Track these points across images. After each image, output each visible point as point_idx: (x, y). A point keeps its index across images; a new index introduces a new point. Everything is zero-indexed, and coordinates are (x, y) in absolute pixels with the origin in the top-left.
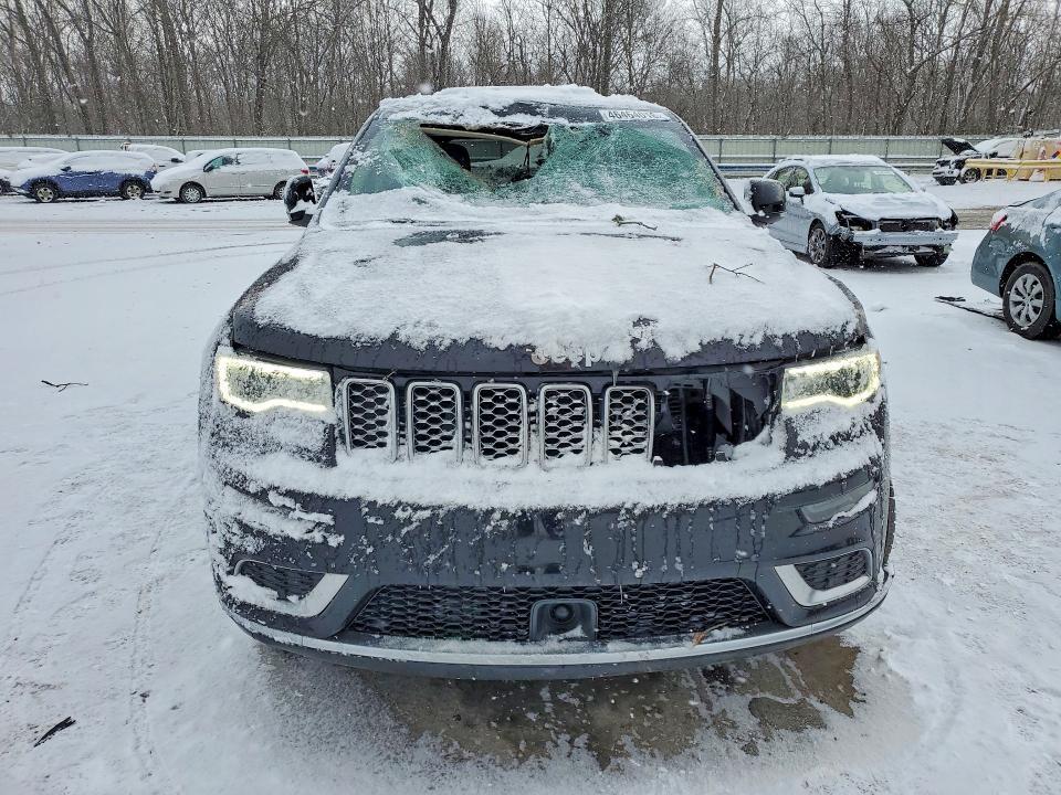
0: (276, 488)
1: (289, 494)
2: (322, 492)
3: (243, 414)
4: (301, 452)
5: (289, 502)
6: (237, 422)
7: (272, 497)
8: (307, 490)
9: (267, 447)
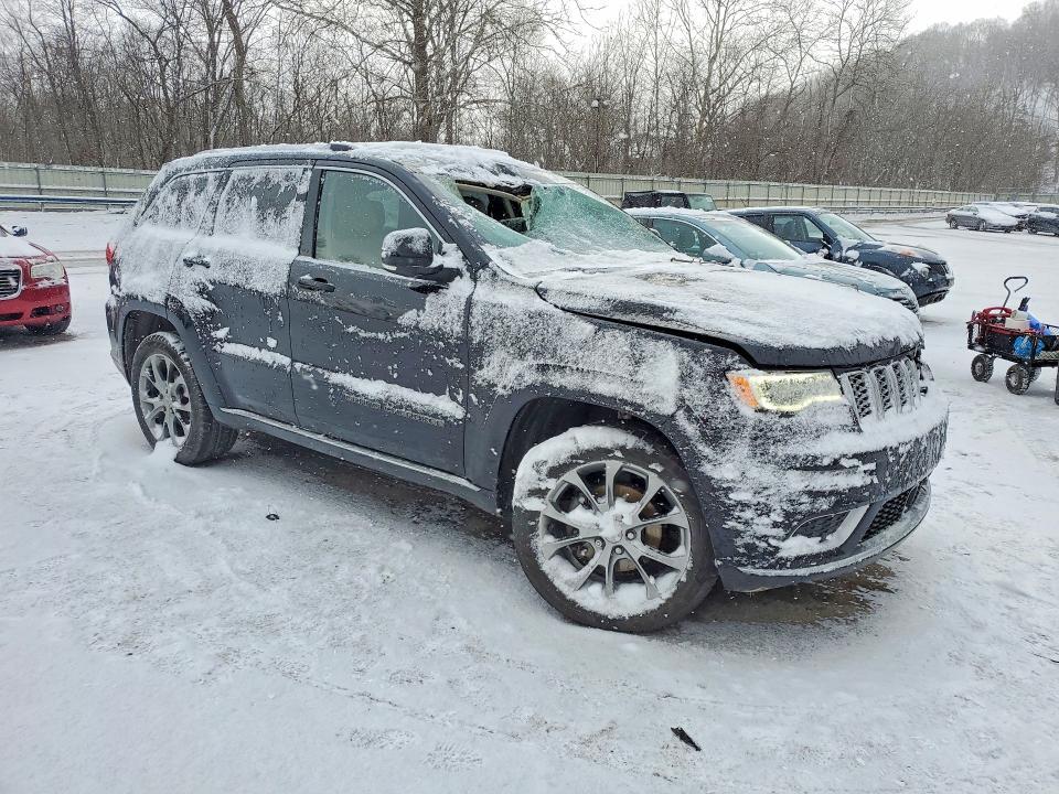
0: (844, 456)
1: (855, 456)
2: (871, 450)
3: (787, 415)
4: (843, 427)
5: (855, 462)
6: (784, 421)
7: (844, 462)
8: (863, 450)
9: (819, 433)
